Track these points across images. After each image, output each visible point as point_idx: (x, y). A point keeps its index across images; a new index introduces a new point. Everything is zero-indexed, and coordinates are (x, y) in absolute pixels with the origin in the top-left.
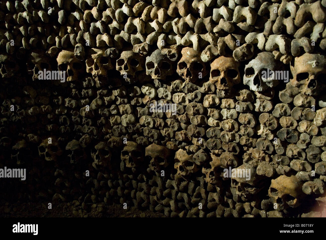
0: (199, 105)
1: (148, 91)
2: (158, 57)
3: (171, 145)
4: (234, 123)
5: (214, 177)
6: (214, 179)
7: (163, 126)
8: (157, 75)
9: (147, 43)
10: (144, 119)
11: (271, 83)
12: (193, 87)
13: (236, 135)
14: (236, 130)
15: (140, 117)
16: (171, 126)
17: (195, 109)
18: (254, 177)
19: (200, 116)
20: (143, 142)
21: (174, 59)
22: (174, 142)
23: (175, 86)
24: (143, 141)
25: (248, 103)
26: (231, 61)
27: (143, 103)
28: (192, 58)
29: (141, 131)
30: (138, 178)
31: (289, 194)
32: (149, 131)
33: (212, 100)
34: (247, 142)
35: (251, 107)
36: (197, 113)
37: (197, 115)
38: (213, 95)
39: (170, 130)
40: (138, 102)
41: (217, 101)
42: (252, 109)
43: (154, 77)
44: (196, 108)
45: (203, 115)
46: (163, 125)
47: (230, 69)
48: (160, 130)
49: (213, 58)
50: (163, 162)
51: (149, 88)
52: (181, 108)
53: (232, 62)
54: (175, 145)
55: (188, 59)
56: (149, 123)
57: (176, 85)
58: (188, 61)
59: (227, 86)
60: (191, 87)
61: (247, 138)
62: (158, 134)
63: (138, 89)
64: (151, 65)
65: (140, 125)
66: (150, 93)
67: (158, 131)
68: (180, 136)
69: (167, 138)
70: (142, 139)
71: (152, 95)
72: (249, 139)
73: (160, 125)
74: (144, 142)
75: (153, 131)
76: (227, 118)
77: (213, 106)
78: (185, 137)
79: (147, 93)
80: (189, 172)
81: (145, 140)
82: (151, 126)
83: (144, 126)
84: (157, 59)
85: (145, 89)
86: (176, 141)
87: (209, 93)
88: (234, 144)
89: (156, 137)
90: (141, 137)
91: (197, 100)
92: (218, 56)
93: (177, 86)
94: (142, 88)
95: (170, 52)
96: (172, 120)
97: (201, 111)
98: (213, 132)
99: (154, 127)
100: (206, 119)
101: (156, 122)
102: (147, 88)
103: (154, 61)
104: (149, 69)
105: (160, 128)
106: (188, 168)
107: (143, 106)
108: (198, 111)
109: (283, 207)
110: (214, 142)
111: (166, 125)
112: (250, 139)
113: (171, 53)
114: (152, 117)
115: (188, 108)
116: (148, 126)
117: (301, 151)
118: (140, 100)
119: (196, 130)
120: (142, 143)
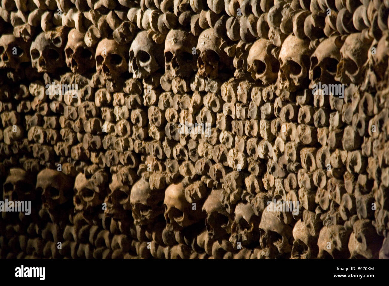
0: (91, 104)
1: (36, 91)
2: (42, 43)
3: (67, 168)
4: (125, 124)
5: (112, 205)
6: (112, 209)
7: (56, 140)
8: (43, 67)
9: (29, 24)
10: (33, 131)
11: (149, 68)
12: (82, 81)
13: (130, 139)
14: (129, 133)
15: (29, 129)
16: (65, 138)
17: (86, 111)
18: (149, 195)
19: (94, 119)
20: (31, 167)
21: (59, 45)
22: (71, 162)
23: (65, 81)
24: (32, 165)
25: (135, 96)
26: (113, 44)
27: (31, 108)
28: (77, 43)
29: (29, 150)
30: (28, 230)
31: (174, 206)
32: (39, 149)
33: (103, 95)
34: (140, 148)
35: (139, 101)
36: (89, 116)
37: (91, 119)
38: (103, 90)
39: (64, 145)
40: (25, 107)
41: (108, 97)
42: (140, 103)
43: (40, 69)
44: (88, 109)
45: (96, 118)
46: (55, 137)
47: (112, 54)
48: (53, 146)
49: (96, 41)
50: (58, 195)
51: (37, 86)
52: (74, 110)
53: (114, 46)
54: (72, 168)
55: (73, 44)
56: (38, 137)
57: (66, 79)
58: (74, 47)
59: (110, 75)
60: (81, 80)
61: (139, 142)
62: (50, 152)
63: (25, 89)
64: (36, 53)
65: (28, 141)
66: (39, 93)
67: (51, 148)
68: (76, 152)
69: (62, 159)
70: (31, 163)
71: (41, 96)
72: (141, 144)
73: (52, 138)
74: (34, 167)
75: (44, 148)
76: (120, 119)
77: (105, 103)
78: (81, 153)
79: (36, 94)
80: (88, 205)
81: (34, 163)
82: (41, 140)
83: (33, 142)
84: (41, 45)
85: (33, 88)
86: (72, 160)
87: (99, 86)
88: (129, 153)
89: (47, 156)
90: (30, 160)
91: (88, 96)
92: (101, 39)
93: (66, 81)
94: (30, 88)
95: (53, 35)
96: (67, 129)
97: (94, 112)
98: (109, 141)
99: (45, 143)
100: (101, 123)
101: (48, 134)
102: (35, 86)
103: (38, 49)
104: (34, 58)
105: (52, 143)
106: (87, 199)
107: (32, 112)
108: (90, 112)
109: (172, 227)
110: (111, 154)
111: (60, 139)
112: (143, 143)
113: (55, 37)
114: (42, 129)
115: (80, 110)
116: (37, 141)
117: (182, 148)
118: (28, 104)
119: (91, 140)
120: (30, 169)
